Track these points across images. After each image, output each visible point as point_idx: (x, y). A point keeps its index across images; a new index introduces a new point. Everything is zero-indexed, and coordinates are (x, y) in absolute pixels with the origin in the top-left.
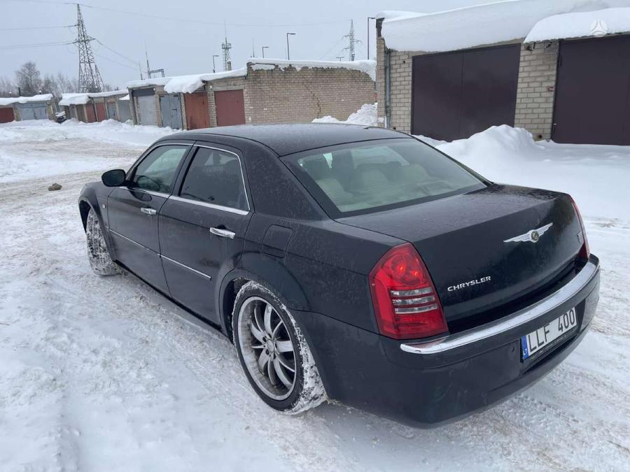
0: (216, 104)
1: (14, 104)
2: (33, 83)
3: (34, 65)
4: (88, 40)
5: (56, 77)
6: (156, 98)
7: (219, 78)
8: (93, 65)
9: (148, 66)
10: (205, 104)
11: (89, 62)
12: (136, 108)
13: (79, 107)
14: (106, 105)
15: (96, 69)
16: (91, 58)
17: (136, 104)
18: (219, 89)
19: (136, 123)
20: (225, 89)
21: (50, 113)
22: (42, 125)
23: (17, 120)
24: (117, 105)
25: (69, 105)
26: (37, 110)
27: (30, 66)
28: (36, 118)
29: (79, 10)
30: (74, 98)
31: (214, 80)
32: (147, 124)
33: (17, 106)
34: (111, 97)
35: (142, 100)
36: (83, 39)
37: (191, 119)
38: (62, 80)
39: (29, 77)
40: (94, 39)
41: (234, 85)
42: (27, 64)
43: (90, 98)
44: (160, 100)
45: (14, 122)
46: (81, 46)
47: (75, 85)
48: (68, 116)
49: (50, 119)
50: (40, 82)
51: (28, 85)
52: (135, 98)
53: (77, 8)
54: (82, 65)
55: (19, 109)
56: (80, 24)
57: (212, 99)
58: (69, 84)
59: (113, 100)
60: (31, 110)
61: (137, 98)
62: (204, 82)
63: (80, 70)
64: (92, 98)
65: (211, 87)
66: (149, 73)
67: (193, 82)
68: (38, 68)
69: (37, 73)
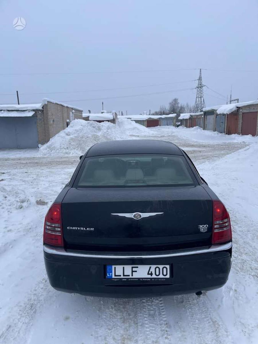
0: (242, 120)
1: (160, 118)
2: (176, 107)
3: (177, 100)
4: (202, 87)
5: (185, 105)
6: (215, 116)
7: (245, 105)
8: (202, 99)
9: (231, 98)
10: (237, 119)
11: (201, 97)
12: (205, 121)
13: (186, 120)
14: (197, 119)
15: (204, 101)
16: (202, 95)
17: (205, 119)
18: (245, 111)
19: (204, 129)
20: (248, 111)
21: (174, 123)
22: (169, 128)
23: (160, 126)
24: (202, 119)
25: (182, 119)
26: (169, 122)
27: (176, 100)
28: (168, 125)
29: (200, 72)
30: (184, 116)
31: (243, 106)
32: (208, 129)
33: (161, 119)
34: (199, 115)
35: (208, 117)
36: (200, 86)
37: (229, 127)
38: (188, 106)
39: (174, 105)
40: (205, 86)
41: (254, 109)
42: (174, 99)
43: (191, 115)
44: (216, 117)
45: (158, 127)
46: (198, 90)
47: (193, 109)
48: (181, 125)
49: (173, 126)
50: (178, 107)
51: (174, 109)
52: (206, 116)
53: (199, 71)
54: (197, 99)
55: (161, 121)
56: (200, 79)
57: (240, 117)
58: (191, 108)
59: (200, 117)
60: (166, 121)
61: (207, 116)
62: (237, 107)
63: (196, 101)
64: (192, 116)
65: (241, 110)
66: (231, 101)
67: (231, 108)
68: (179, 101)
69: (178, 103)
